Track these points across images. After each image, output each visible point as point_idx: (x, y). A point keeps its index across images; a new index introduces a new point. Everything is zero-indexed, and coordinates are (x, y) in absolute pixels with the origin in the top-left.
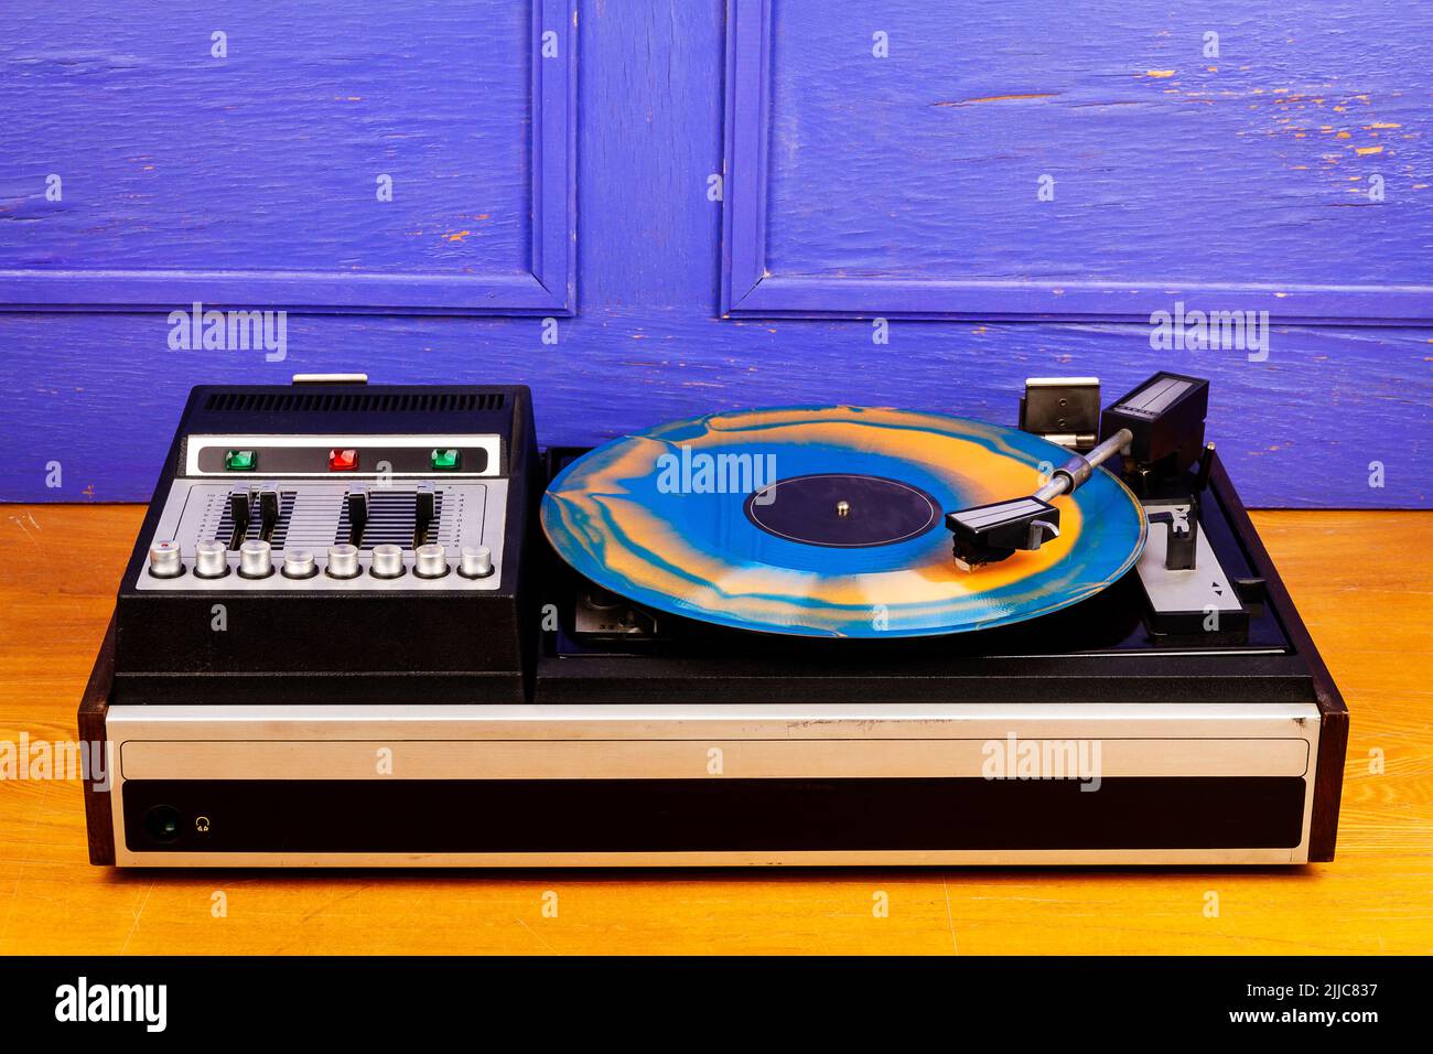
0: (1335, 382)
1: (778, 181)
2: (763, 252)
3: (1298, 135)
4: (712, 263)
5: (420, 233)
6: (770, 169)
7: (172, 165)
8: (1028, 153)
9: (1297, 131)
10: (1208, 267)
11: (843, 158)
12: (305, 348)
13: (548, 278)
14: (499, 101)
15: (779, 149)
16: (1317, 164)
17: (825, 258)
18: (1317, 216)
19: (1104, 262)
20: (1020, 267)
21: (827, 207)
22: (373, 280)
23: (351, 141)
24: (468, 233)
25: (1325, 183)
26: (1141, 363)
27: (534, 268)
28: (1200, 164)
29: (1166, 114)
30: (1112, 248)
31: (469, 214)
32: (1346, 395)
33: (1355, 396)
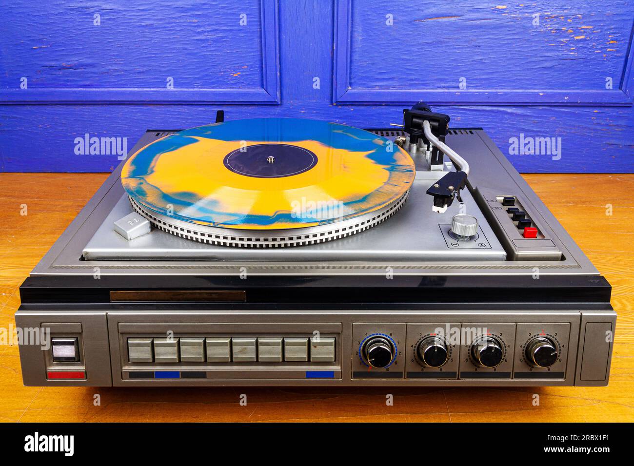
0: (557, 127)
1: (354, 52)
2: (348, 80)
3: (552, 32)
5: (222, 74)
6: (351, 48)
7: (130, 48)
8: (448, 40)
9: (552, 30)
10: (514, 84)
11: (379, 43)
12: (183, 117)
13: (269, 90)
15: (354, 40)
16: (559, 43)
17: (372, 82)
18: (557, 64)
19: (475, 82)
20: (443, 85)
21: (373, 62)
22: (206, 91)
23: (195, 38)
24: (240, 73)
25: (562, 50)
26: (486, 120)
27: (265, 86)
28: (514, 43)
29: (502, 24)
30: (479, 77)
31: (240, 66)
32: (561, 132)
33: (564, 132)
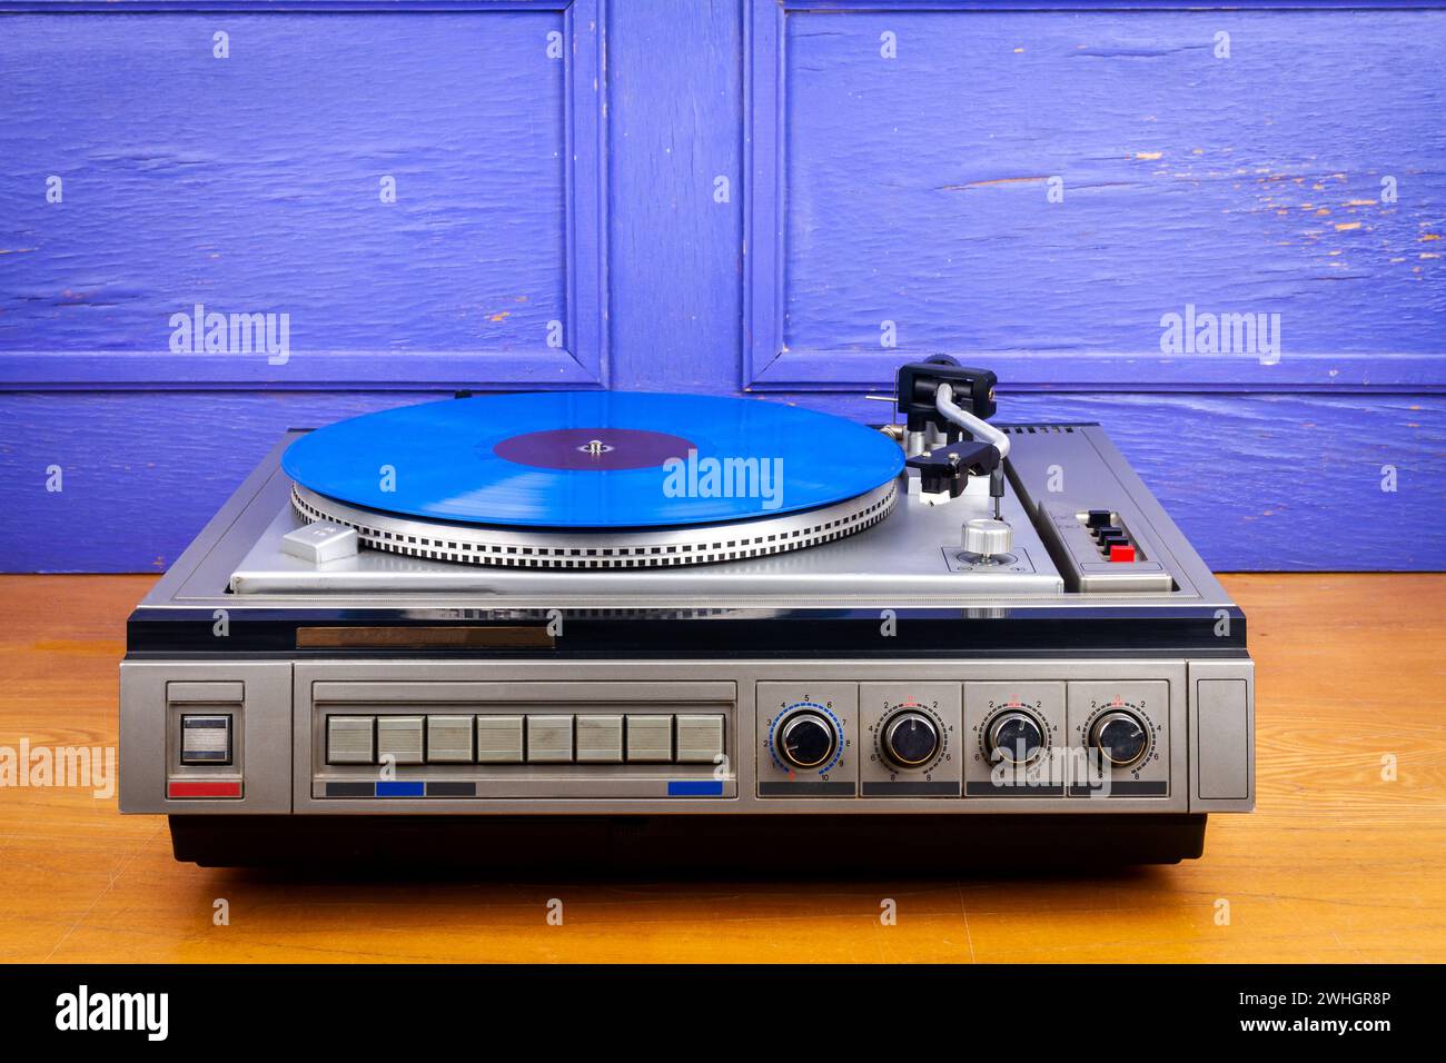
0: (1324, 449)
1: (794, 262)
2: (781, 328)
3: (1280, 212)
4: (734, 340)
5: (463, 315)
6: (787, 251)
7: (237, 252)
8: (1024, 233)
9: (1279, 208)
11: (854, 239)
13: (581, 353)
14: (537, 190)
15: (794, 232)
16: (1299, 240)
17: (842, 334)
18: (1300, 289)
19: (1102, 335)
20: (1022, 341)
21: (842, 286)
22: (420, 357)
23: (401, 229)
24: (508, 314)
25: (1308, 257)
26: (1138, 432)
27: (570, 347)
28: (1188, 241)
29: (1154, 194)
30: (1109, 322)
31: (509, 296)
32: (1335, 461)
33: (1343, 461)
